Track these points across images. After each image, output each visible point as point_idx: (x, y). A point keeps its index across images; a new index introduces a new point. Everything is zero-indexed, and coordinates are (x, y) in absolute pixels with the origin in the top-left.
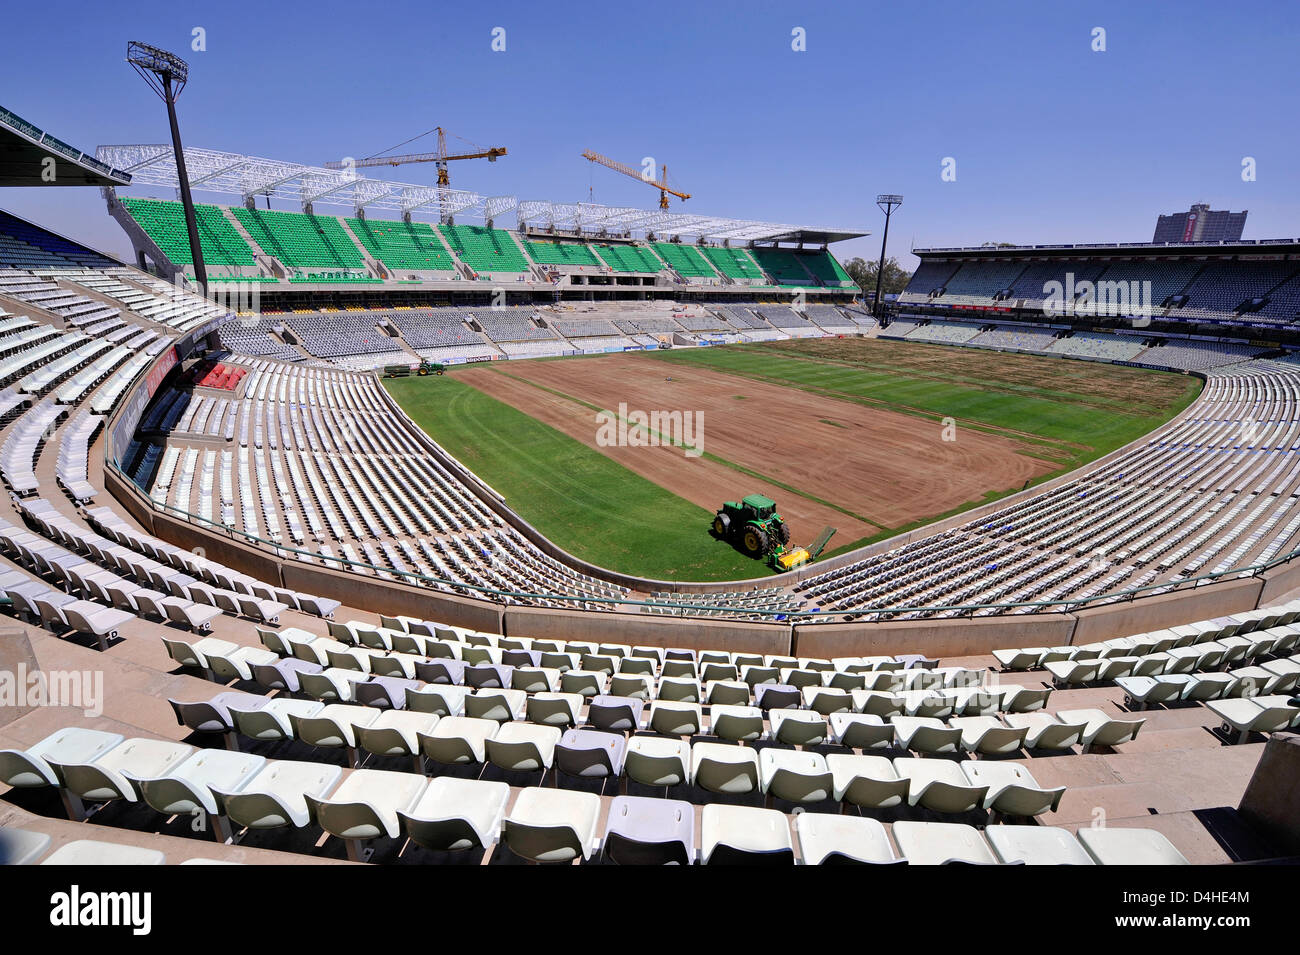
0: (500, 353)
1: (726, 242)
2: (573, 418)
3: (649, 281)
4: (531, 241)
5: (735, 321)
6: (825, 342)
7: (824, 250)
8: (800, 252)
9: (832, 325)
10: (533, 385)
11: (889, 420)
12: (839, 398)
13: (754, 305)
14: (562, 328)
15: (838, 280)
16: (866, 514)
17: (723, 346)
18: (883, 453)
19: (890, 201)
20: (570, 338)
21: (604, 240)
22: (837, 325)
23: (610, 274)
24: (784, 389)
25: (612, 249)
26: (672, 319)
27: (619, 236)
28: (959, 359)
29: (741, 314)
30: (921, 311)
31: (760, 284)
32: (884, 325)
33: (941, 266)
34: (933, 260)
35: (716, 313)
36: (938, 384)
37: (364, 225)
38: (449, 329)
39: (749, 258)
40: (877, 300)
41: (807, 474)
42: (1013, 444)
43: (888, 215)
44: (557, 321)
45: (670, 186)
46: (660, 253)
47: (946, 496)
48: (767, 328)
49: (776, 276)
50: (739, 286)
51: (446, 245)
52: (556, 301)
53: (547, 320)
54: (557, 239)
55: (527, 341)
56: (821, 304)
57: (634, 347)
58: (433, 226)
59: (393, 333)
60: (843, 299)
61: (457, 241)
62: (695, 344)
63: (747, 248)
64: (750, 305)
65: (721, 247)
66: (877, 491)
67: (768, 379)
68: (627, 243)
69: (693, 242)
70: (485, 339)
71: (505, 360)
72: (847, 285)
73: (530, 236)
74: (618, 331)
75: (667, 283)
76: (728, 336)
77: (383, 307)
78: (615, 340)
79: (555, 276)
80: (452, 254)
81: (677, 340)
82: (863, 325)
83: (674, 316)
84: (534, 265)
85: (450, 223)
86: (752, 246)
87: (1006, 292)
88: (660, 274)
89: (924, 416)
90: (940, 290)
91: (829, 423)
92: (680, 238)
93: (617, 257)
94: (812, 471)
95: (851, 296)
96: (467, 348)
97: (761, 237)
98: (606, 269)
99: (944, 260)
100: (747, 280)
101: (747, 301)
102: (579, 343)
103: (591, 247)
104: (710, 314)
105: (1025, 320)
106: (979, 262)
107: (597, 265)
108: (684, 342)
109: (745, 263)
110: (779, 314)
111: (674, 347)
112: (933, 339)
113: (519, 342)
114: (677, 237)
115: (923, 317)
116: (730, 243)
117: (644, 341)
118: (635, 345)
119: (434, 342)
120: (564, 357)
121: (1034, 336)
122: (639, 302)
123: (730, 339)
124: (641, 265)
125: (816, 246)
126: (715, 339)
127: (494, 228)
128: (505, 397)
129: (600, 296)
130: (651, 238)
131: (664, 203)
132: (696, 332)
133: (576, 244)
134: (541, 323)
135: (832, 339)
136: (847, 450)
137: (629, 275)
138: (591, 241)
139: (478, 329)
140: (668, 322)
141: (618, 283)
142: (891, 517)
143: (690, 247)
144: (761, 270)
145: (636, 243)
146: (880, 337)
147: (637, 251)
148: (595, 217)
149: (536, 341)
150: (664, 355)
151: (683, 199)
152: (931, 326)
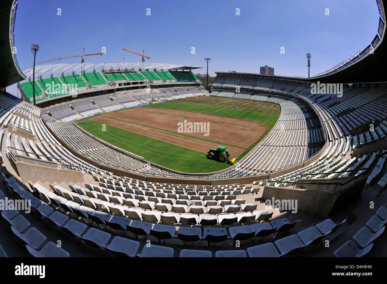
0: (103, 111)
1: (162, 70)
2: (140, 129)
3: (141, 83)
4: (106, 74)
5: (168, 93)
6: (196, 98)
7: (190, 71)
8: (183, 72)
9: (196, 93)
10: (119, 120)
11: (228, 120)
12: (212, 115)
13: (173, 88)
14: (119, 100)
15: (195, 80)
16: (241, 146)
17: (167, 101)
18: (233, 130)
19: (208, 59)
20: (121, 103)
21: (127, 72)
22: (198, 93)
23: (130, 82)
24: (195, 113)
25: (129, 74)
26: (150, 94)
27: (131, 70)
28: (233, 101)
29: (170, 91)
30: (219, 88)
31: (174, 82)
32: (210, 92)
33: (222, 77)
34: (220, 75)
35: (163, 91)
36: (233, 109)
37: (64, 77)
38: (87, 105)
39: (169, 74)
40: (207, 85)
41: (220, 138)
42: (258, 124)
43: (208, 63)
44: (116, 98)
45: (145, 55)
46: (144, 74)
47: (253, 139)
48: (178, 95)
49: (178, 79)
50: (168, 82)
51: (84, 79)
52: (115, 92)
53: (113, 98)
54: (113, 73)
55: (109, 106)
56: (192, 87)
57: (141, 104)
58: (80, 74)
59: (73, 109)
60: (198, 85)
61: (86, 77)
62: (159, 101)
63: (168, 71)
64: (172, 88)
65: (161, 71)
66: (238, 140)
67: (189, 111)
68: (133, 72)
69: (152, 70)
70: (97, 107)
71: (104, 113)
72: (198, 81)
73: (106, 73)
74: (135, 99)
75: (147, 83)
76: (168, 98)
77: (69, 101)
78: (135, 102)
79: (114, 84)
80: (85, 82)
81: (153, 100)
82: (204, 92)
83: (150, 93)
84: (107, 81)
85: (84, 72)
86: (170, 70)
87: (239, 84)
88: (145, 80)
89: (236, 118)
90: (223, 83)
91: (215, 123)
92: (149, 69)
93: (131, 76)
94: (221, 137)
95: (200, 84)
96: (93, 111)
97: (173, 68)
98: (128, 80)
99: (223, 75)
100: (170, 81)
101: (170, 87)
102: (124, 104)
103: (123, 74)
104: (161, 92)
105: (244, 91)
106: (231, 76)
107: (126, 79)
108: (155, 101)
109: (168, 76)
110: (181, 90)
111: (154, 103)
112: (224, 96)
113: (107, 106)
114: (148, 69)
115: (220, 90)
116: (163, 70)
117: (144, 102)
118: (142, 103)
119: (84, 110)
120: (121, 110)
121: (247, 95)
122: (139, 89)
123: (169, 99)
124: (138, 78)
125: (188, 70)
126: (165, 99)
127: (96, 72)
128: (113, 125)
129: (127, 89)
130: (140, 70)
131: (143, 60)
132: (159, 97)
133: (119, 74)
134: (112, 99)
135: (197, 97)
136: (225, 130)
137: (135, 82)
138: (123, 72)
139: (94, 104)
140: (149, 95)
141: (132, 84)
142: (246, 146)
143: (151, 72)
144: (174, 77)
145: (136, 72)
146: (210, 96)
147: (136, 74)
148: (124, 65)
149: (112, 105)
150: (151, 106)
151: (148, 58)
152: (222, 92)
